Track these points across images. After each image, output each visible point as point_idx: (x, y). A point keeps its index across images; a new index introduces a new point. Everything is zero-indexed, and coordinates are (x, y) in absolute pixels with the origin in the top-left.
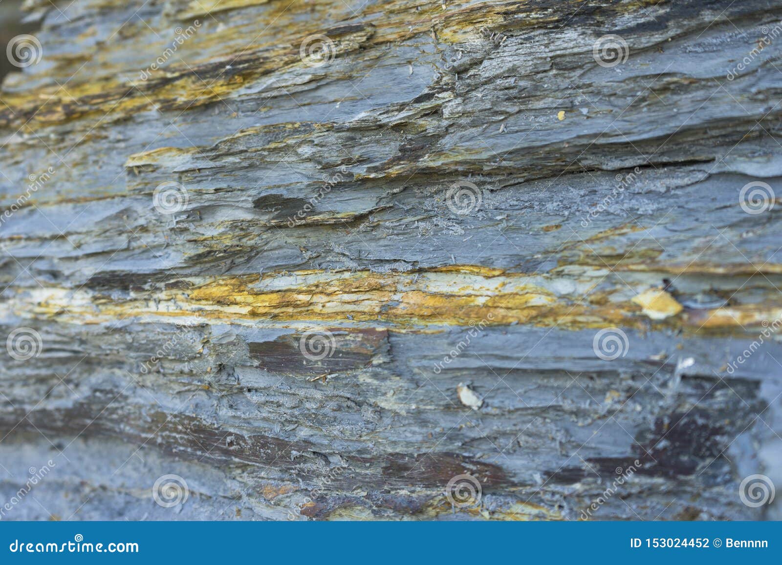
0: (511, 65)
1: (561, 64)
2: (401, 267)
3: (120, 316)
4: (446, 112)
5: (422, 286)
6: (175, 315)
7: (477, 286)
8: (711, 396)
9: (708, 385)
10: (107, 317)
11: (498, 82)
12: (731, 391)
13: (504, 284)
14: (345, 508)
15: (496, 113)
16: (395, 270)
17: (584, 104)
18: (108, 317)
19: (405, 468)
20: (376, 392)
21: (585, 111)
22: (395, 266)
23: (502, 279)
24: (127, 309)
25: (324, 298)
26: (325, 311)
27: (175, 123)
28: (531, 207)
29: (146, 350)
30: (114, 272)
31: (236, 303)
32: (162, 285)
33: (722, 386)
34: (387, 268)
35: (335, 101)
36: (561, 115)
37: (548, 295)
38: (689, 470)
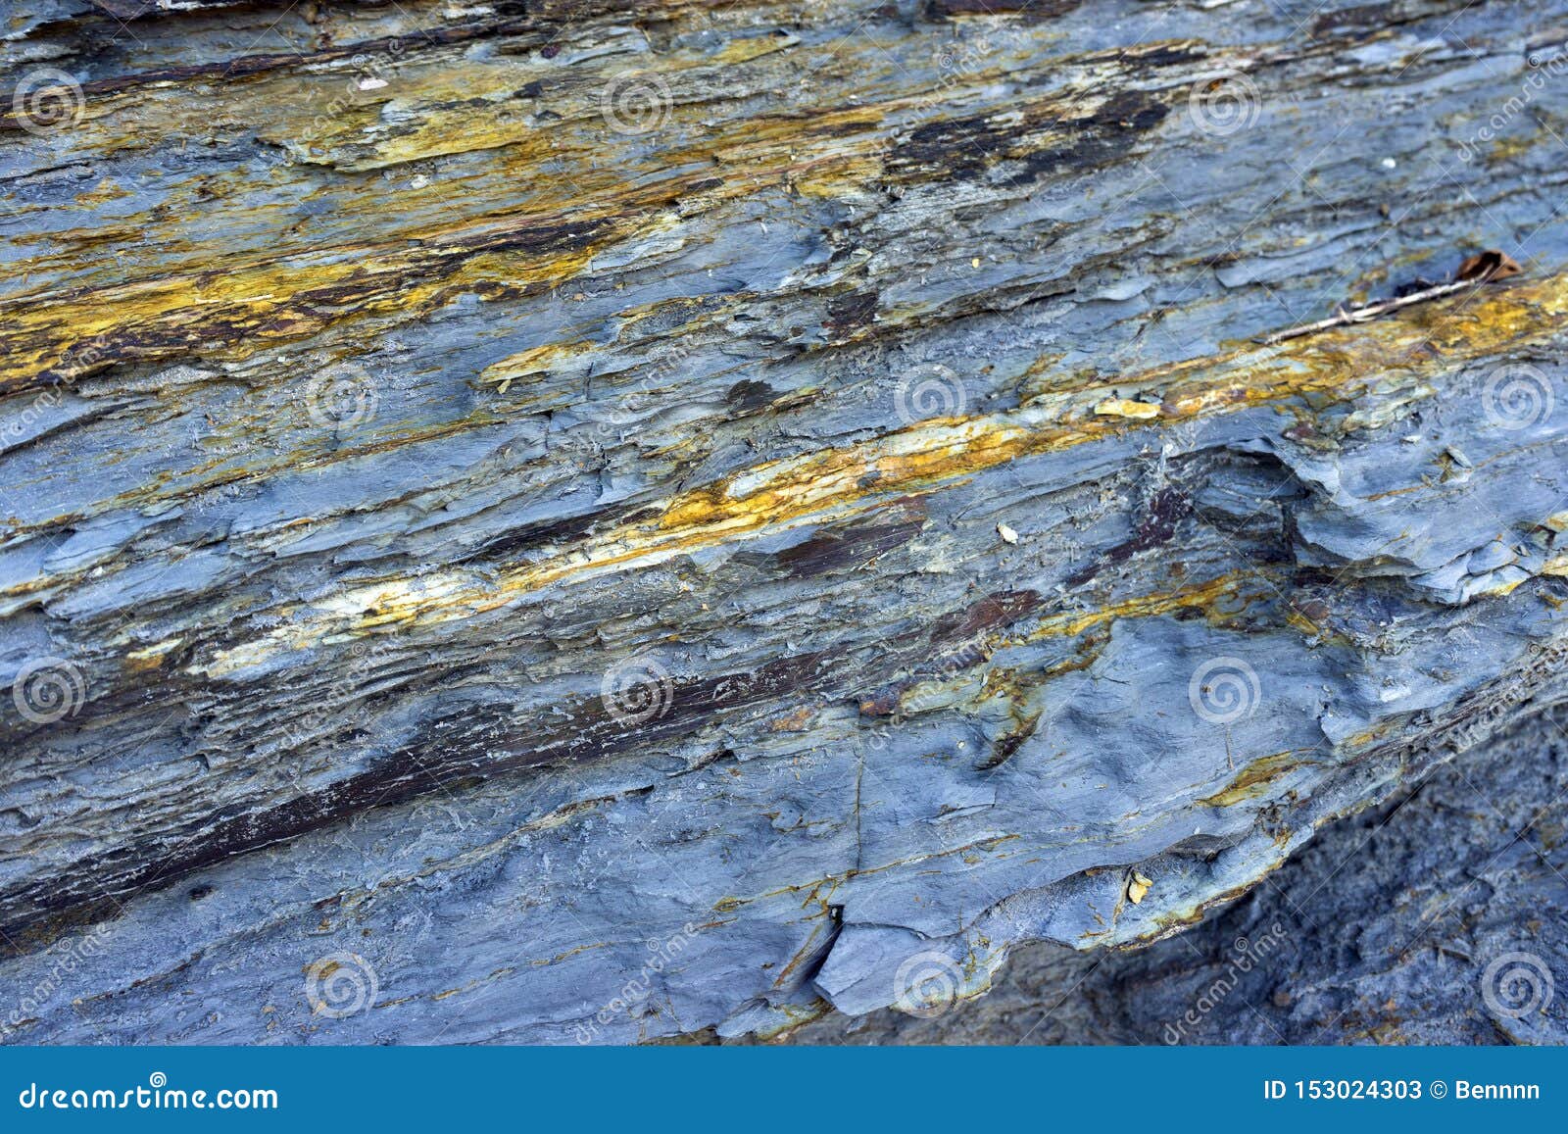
0: (923, 218)
1: (963, 217)
2: (864, 436)
3: (530, 586)
4: (873, 269)
5: (887, 451)
6: (627, 559)
7: (944, 438)
8: (1182, 469)
9: (1179, 462)
10: (511, 594)
11: (912, 234)
12: (1194, 462)
13: (971, 429)
14: (908, 690)
15: (920, 266)
16: (857, 442)
17: (992, 251)
18: (510, 591)
19: (954, 626)
20: (926, 558)
21: (993, 257)
22: (858, 436)
23: (968, 424)
24: (537, 575)
25: (802, 489)
26: (807, 501)
27: (507, 315)
28: (952, 354)
29: (580, 620)
30: (532, 525)
31: (734, 516)
32: (611, 523)
33: (1189, 459)
34: (849, 441)
35: (705, 269)
36: (976, 263)
37: (1016, 428)
38: (1169, 535)
